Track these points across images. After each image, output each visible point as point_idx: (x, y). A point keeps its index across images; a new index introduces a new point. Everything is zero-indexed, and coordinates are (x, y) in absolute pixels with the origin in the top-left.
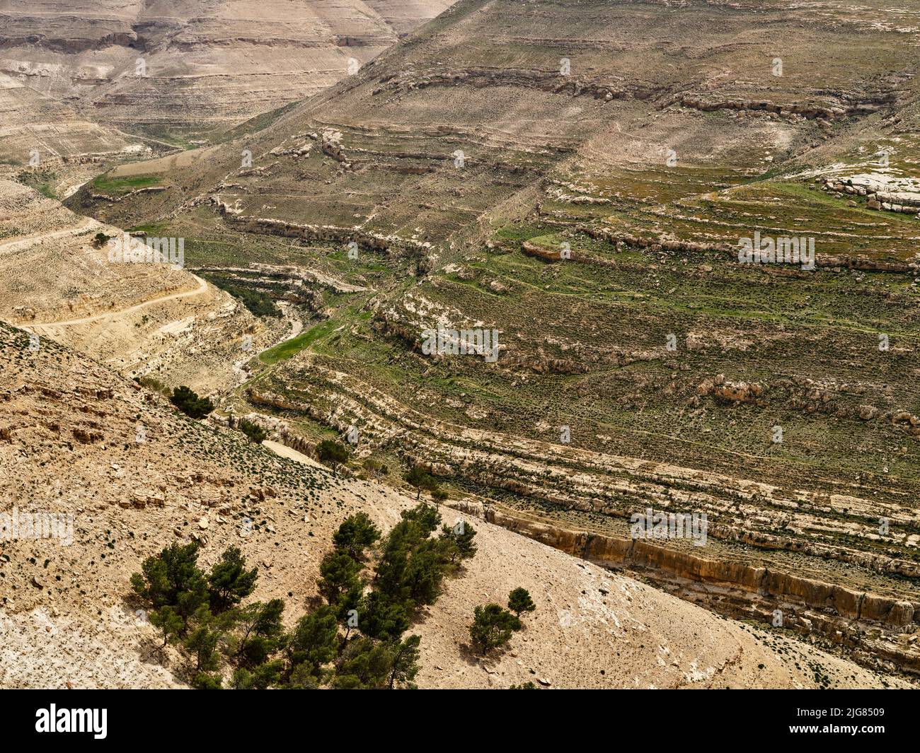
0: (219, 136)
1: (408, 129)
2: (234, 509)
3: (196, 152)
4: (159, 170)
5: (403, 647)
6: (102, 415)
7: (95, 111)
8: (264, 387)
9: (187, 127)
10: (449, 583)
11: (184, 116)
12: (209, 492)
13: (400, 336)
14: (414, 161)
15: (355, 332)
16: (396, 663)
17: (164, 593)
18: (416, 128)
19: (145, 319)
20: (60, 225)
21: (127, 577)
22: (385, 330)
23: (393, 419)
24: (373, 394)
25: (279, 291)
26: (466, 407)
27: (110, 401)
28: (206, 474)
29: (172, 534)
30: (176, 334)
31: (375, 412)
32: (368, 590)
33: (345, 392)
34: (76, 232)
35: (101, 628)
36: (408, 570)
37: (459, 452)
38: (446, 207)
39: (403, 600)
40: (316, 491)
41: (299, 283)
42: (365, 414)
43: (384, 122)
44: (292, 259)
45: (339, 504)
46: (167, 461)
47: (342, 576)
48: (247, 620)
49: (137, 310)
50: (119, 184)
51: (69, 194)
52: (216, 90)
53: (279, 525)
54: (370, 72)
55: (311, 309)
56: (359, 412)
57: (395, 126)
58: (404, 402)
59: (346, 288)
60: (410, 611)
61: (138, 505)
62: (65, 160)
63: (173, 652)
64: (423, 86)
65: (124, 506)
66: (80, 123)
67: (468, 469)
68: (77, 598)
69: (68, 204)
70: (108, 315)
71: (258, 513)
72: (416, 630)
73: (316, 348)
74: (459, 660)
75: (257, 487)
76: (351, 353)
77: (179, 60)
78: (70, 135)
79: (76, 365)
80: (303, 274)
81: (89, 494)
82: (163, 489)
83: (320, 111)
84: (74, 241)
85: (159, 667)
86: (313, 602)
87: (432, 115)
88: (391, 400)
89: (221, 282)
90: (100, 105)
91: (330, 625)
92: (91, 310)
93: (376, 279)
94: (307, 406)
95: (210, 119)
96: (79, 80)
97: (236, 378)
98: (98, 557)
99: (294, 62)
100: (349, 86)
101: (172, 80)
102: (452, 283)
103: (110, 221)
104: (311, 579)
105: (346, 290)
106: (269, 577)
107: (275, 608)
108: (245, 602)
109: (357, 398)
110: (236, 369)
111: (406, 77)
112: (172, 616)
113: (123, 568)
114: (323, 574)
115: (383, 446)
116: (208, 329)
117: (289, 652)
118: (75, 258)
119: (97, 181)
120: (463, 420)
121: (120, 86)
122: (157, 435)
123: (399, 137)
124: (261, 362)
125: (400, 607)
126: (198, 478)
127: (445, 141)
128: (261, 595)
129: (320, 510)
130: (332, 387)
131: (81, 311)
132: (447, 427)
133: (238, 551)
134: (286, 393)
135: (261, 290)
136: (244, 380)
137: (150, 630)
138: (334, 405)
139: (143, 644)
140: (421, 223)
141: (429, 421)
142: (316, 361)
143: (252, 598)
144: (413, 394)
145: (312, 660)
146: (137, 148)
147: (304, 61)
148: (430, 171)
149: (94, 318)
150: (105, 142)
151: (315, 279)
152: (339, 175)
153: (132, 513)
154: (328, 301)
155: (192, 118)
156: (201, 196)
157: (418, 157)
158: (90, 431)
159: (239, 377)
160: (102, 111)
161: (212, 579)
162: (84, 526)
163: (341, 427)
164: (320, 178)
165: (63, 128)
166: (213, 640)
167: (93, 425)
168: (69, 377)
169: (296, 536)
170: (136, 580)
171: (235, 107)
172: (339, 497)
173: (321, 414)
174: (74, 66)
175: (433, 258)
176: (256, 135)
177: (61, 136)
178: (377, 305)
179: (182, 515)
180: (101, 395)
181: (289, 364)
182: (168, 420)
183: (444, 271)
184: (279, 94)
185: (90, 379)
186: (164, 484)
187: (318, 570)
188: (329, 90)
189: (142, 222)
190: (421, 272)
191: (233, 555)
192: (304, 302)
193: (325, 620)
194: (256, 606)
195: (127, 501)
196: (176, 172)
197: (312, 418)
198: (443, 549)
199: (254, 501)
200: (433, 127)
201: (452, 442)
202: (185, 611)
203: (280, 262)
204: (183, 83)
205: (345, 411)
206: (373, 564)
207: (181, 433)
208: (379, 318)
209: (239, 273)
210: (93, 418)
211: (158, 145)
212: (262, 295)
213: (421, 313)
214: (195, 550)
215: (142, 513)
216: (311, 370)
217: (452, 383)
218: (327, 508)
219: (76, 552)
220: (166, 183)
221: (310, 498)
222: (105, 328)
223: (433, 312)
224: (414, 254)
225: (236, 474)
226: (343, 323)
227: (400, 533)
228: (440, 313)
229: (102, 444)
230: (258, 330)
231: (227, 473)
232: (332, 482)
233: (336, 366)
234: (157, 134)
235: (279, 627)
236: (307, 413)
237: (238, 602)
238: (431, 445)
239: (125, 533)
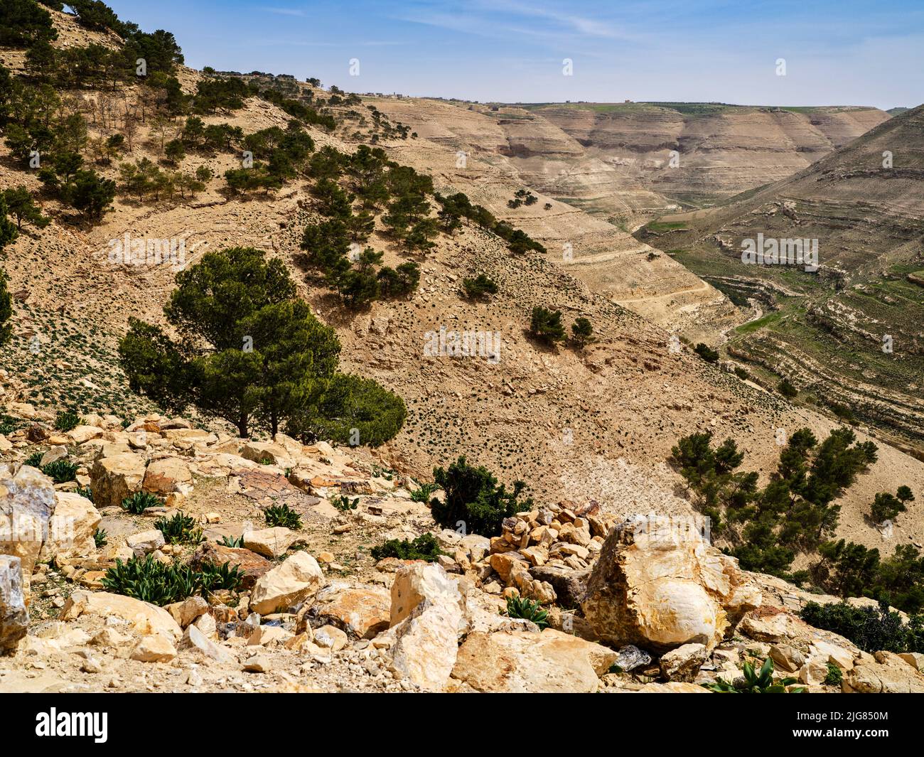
0: (722, 201)
1: (837, 202)
2: (731, 417)
3: (707, 211)
4: (686, 220)
5: (830, 510)
6: (660, 356)
7: (652, 185)
8: (737, 346)
9: (703, 196)
10: (859, 476)
11: (702, 190)
12: (717, 405)
13: (823, 324)
14: (840, 221)
15: (795, 320)
16: (824, 519)
17: (689, 459)
18: (842, 202)
19: (672, 302)
20: (630, 247)
21: (670, 448)
22: (814, 319)
23: (815, 372)
24: (804, 356)
25: (750, 292)
26: (862, 370)
27: (665, 349)
28: (716, 395)
29: (695, 427)
30: (689, 312)
31: (804, 367)
32: (808, 474)
33: (786, 354)
34: (638, 251)
35: (653, 474)
36: (835, 466)
37: (856, 397)
38: (858, 249)
39: (830, 483)
40: (779, 412)
41: (762, 289)
42: (798, 368)
43: (823, 198)
44: (759, 275)
45: (792, 421)
46: (695, 385)
47: (794, 463)
48: (736, 481)
49: (668, 297)
50: (663, 227)
51: (634, 230)
52: (722, 176)
53: (757, 429)
54: (817, 168)
55: (768, 304)
56: (794, 366)
57: (830, 200)
58: (823, 363)
59: (791, 293)
60: (834, 490)
61: (677, 408)
62: (634, 212)
63: (692, 493)
64: (849, 177)
65: (670, 408)
66: (644, 192)
67: (861, 407)
68: (641, 455)
69: (634, 235)
70: (652, 298)
71: (745, 420)
72: (837, 502)
73: (771, 327)
74: (863, 523)
75: (745, 406)
76: (792, 332)
77: (702, 158)
78: (638, 198)
79: (647, 327)
80: (765, 284)
81: (651, 399)
82: (691, 401)
83: (784, 189)
84: (637, 256)
85: (684, 500)
86: (774, 477)
87: (854, 194)
88: (814, 361)
89: (716, 284)
90: (655, 182)
91: (786, 491)
92: (643, 295)
93: (810, 290)
94: (763, 360)
95: (717, 192)
96: (645, 168)
97: (721, 340)
98: (654, 434)
99: (769, 161)
100: (802, 176)
101: (697, 169)
102: (859, 295)
103: (656, 246)
104: (774, 462)
105: (790, 294)
106: (749, 458)
107: (753, 477)
108: (735, 471)
109: (793, 358)
110: (722, 335)
111: (839, 171)
112: (694, 473)
113: (667, 442)
114: (782, 461)
115: (807, 388)
116: (708, 311)
117: (759, 503)
118: (637, 266)
119: (651, 224)
120: (860, 377)
121: (666, 172)
122: (689, 370)
123: (832, 207)
124: (736, 332)
125: (828, 487)
126: (712, 397)
127: (861, 210)
128: (745, 468)
129: (781, 423)
130: (779, 350)
131: (638, 295)
132: (849, 381)
133: (733, 441)
134: (751, 351)
135: (740, 291)
136: (726, 341)
137: (680, 478)
138: (779, 361)
139: (676, 486)
140: (841, 258)
141: (838, 376)
142: (770, 334)
143: (739, 469)
144: (829, 359)
145: (773, 509)
146: (674, 207)
147: (775, 160)
148: (849, 228)
149: (645, 299)
150: (656, 202)
151: (772, 287)
152: (792, 227)
153: (674, 413)
154: (779, 301)
155: (707, 191)
156: (709, 236)
157: (842, 219)
158: (654, 364)
159: (723, 339)
160: (656, 185)
161: (717, 455)
162: (647, 416)
163: (783, 374)
164: (781, 229)
165: (634, 194)
166: (717, 490)
167: (655, 361)
168: (643, 333)
169: (766, 437)
170: (674, 449)
171: (732, 186)
172: (792, 418)
173: (770, 365)
174: (643, 160)
175: (847, 279)
176: (744, 202)
177: (633, 198)
178: (809, 305)
179: (701, 416)
180: (660, 345)
181: (754, 335)
182: (695, 362)
183: (854, 288)
184: (758, 179)
185: (655, 335)
186: (692, 398)
187: (779, 458)
188: (790, 177)
189: (674, 248)
190: (838, 287)
191: (730, 443)
192: (764, 300)
193: (783, 487)
194: (742, 474)
195: (671, 405)
196: (695, 221)
197: (765, 367)
198: (857, 456)
199: (742, 413)
200: (854, 202)
201: (852, 390)
202: (702, 471)
203: (752, 276)
204: (703, 171)
205: (786, 365)
206: (811, 459)
207: (702, 370)
208: (811, 312)
209: (727, 280)
210: (655, 357)
211: (686, 206)
212: (740, 294)
213: (838, 312)
214: (709, 437)
215: (679, 412)
216: (766, 339)
217: (854, 355)
218: (785, 423)
219: (642, 430)
220: (689, 227)
221: (775, 415)
222: (650, 305)
223: (846, 312)
224: (835, 276)
225: (733, 397)
226: (788, 314)
227: (829, 443)
228: (850, 313)
229: (659, 372)
230: (736, 314)
231: (728, 396)
232: (788, 408)
233: (782, 338)
234: (686, 199)
235: (755, 488)
236: (762, 364)
237: (731, 470)
238: (838, 390)
239: (669, 423)
